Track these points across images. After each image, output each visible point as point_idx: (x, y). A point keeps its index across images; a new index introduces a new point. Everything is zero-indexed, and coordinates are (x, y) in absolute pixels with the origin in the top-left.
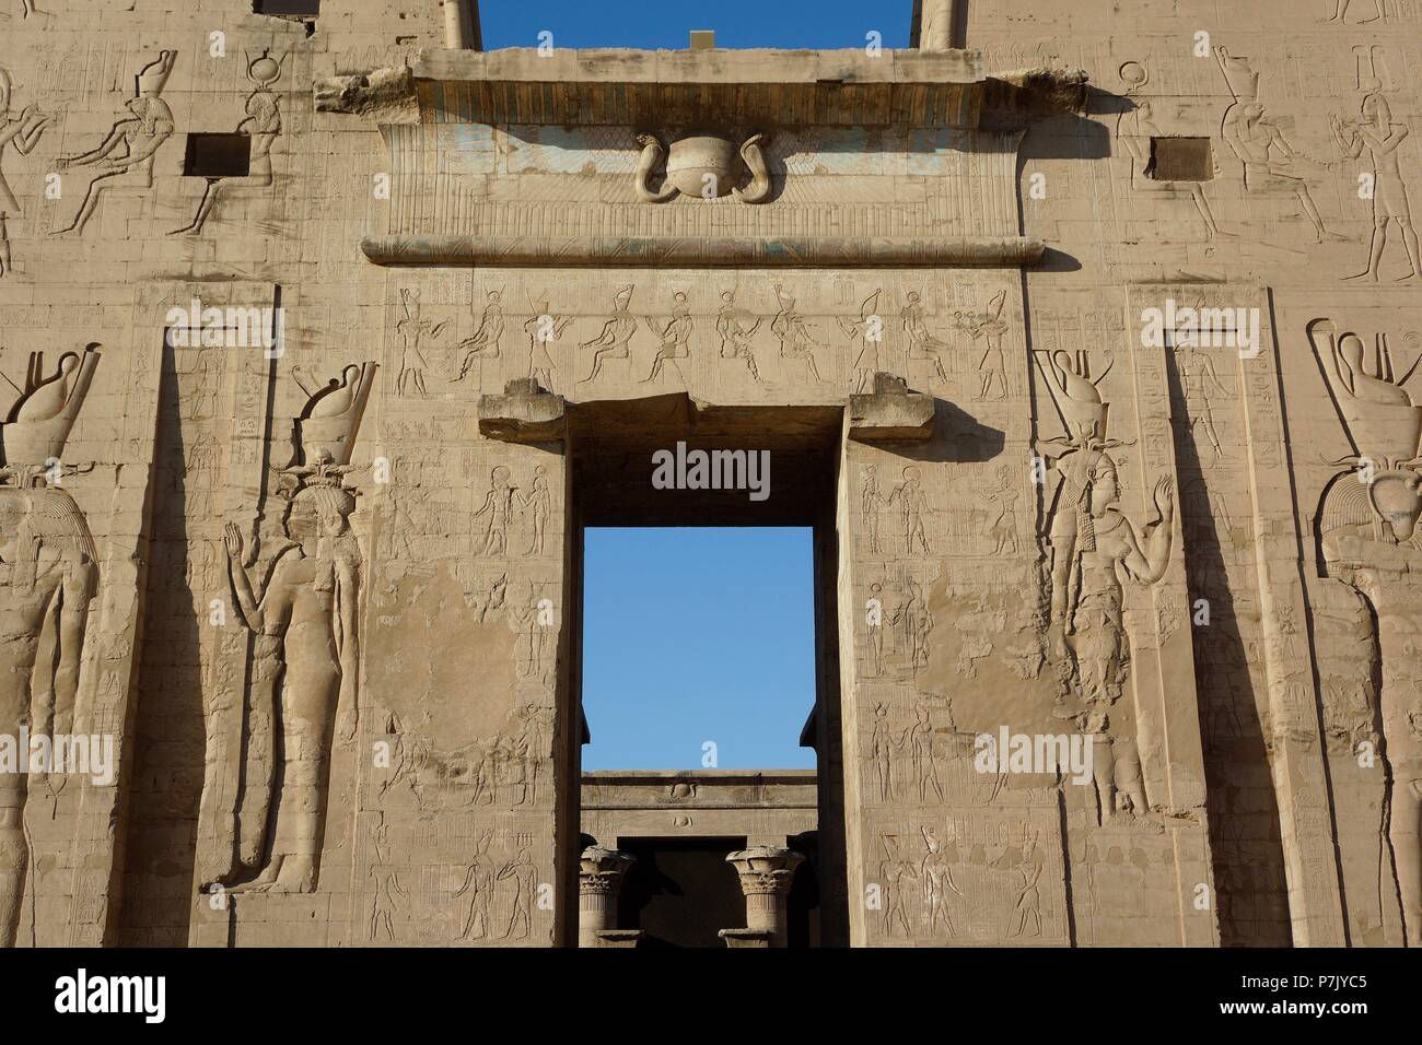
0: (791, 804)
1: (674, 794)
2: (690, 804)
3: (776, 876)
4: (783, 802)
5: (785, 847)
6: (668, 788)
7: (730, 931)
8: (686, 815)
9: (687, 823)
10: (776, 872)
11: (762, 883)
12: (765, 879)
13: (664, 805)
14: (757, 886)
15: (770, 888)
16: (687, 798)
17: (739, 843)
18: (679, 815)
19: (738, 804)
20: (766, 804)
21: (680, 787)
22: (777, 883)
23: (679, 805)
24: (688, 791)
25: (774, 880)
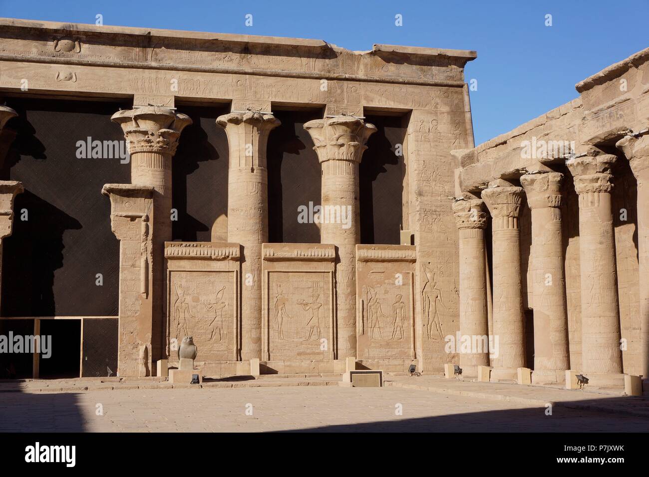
0: (181, 66)
1: (58, 48)
2: (75, 59)
3: (163, 135)
4: (172, 64)
5: (172, 107)
6: (51, 44)
7: (115, 186)
8: (71, 70)
9: (71, 78)
10: (163, 130)
11: (149, 141)
12: (151, 137)
13: (47, 58)
14: (143, 144)
15: (156, 147)
16: (71, 53)
17: (127, 102)
18: (64, 70)
19: (126, 63)
20: (154, 64)
21: (64, 43)
22: (163, 142)
23: (62, 59)
24: (73, 47)
25: (161, 139)
